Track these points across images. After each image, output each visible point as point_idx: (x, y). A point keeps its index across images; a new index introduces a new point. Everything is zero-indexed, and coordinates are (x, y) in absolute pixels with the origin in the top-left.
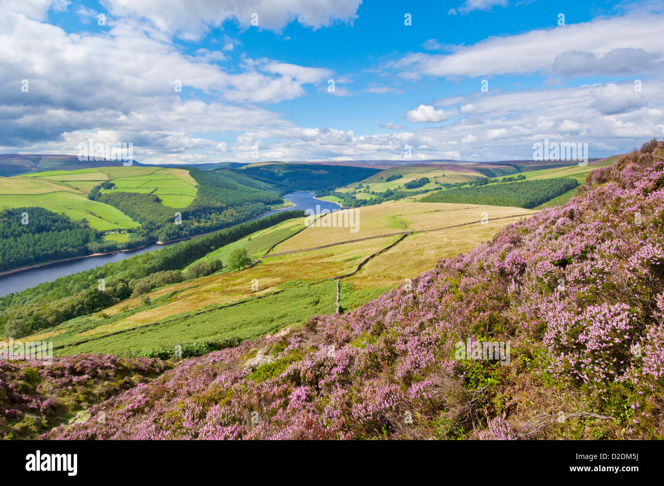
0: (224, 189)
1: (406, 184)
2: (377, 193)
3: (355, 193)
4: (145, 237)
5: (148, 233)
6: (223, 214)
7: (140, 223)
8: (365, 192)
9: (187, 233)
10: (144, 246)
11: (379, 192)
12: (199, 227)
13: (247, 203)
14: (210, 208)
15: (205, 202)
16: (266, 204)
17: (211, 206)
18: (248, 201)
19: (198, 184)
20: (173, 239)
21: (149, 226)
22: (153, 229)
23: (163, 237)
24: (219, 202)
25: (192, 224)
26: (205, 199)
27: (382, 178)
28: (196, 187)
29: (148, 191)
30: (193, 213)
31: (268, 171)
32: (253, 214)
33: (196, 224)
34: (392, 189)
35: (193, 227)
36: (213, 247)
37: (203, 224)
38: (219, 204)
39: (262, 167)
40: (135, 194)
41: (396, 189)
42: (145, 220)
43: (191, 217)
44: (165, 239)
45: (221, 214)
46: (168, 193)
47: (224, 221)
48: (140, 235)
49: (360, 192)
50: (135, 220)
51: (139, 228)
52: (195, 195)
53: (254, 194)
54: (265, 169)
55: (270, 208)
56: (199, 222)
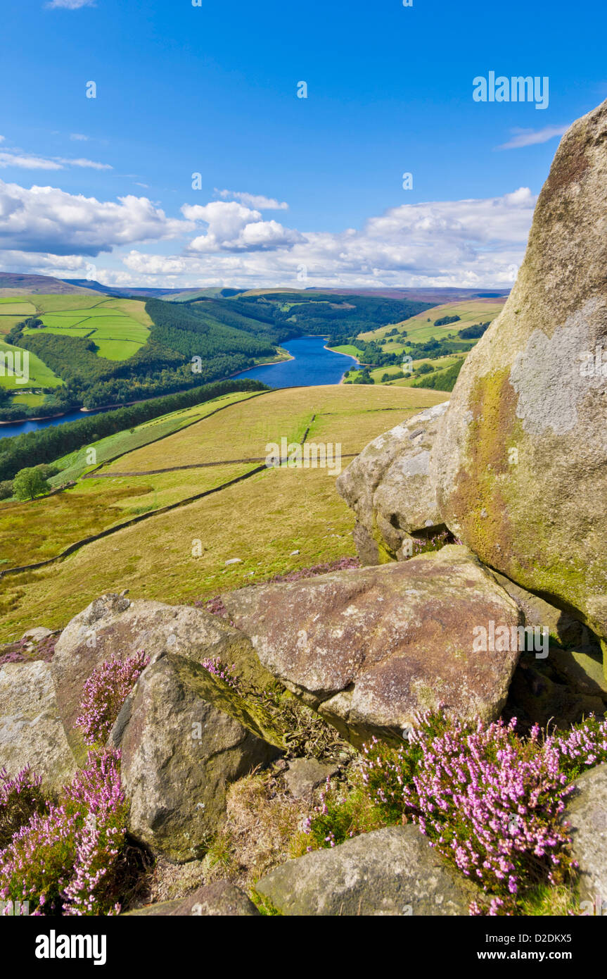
0: (189, 333)
1: (461, 331)
2: (414, 344)
3: (383, 343)
4: (65, 402)
5: (70, 395)
6: (178, 371)
7: (64, 380)
8: (398, 341)
9: (123, 397)
10: (62, 414)
11: (417, 342)
12: (140, 389)
13: (219, 354)
14: (160, 362)
15: (156, 352)
16: (249, 355)
17: (163, 358)
18: (221, 352)
19: (153, 324)
20: (102, 405)
21: (73, 385)
22: (78, 389)
23: (88, 402)
24: (176, 353)
25: (132, 385)
26: (156, 348)
27: (429, 320)
28: (149, 329)
29: (82, 334)
30: (135, 368)
31: (268, 304)
32: (225, 371)
33: (137, 385)
34: (438, 338)
35: (132, 388)
36: (95, 436)
37: (146, 385)
38: (176, 356)
39: (260, 297)
40: (64, 338)
41: (444, 339)
42: (69, 377)
43: (132, 374)
44: (91, 406)
45: (175, 370)
46: (108, 337)
47: (177, 381)
48: (59, 398)
49: (391, 340)
50: (58, 375)
51: (59, 388)
52: (146, 342)
53: (233, 340)
54: (265, 300)
55: (253, 362)
56: (141, 381)
